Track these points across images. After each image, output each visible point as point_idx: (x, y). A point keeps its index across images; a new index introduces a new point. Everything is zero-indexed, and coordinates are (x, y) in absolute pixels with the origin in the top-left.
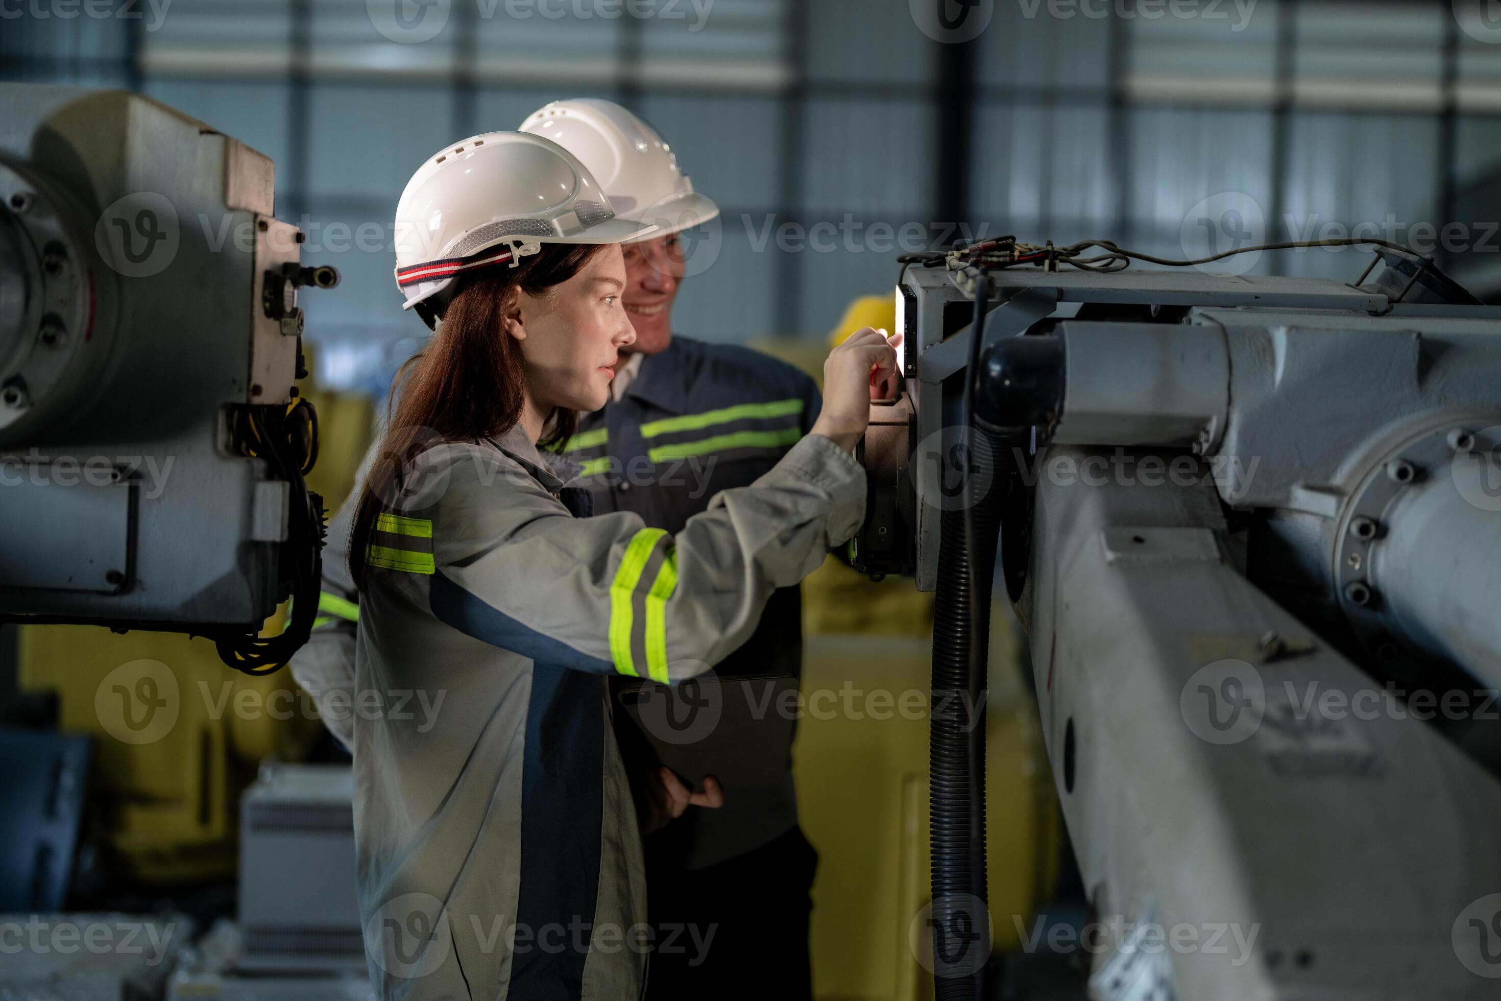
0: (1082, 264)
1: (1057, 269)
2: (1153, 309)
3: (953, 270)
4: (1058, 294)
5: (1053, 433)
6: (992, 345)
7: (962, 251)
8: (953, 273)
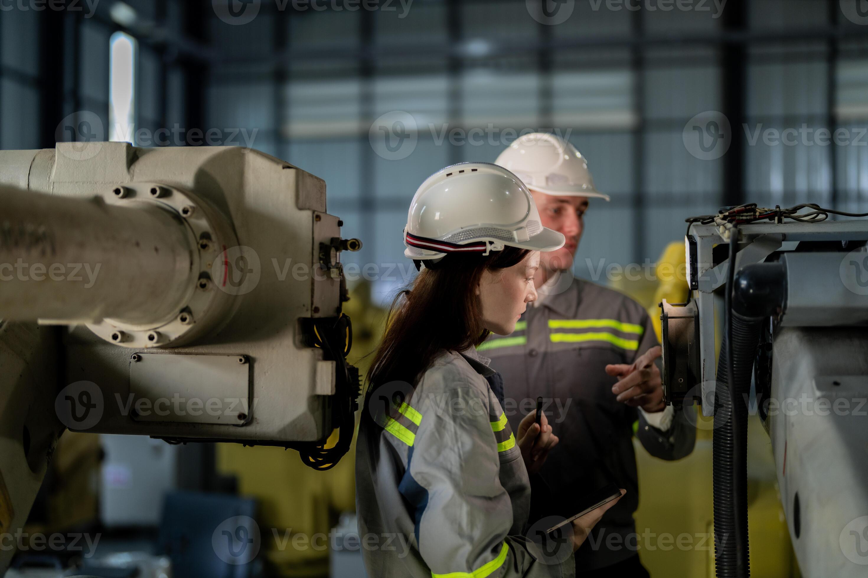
0: (798, 218)
1: (783, 222)
2: (843, 243)
3: (718, 225)
4: (783, 236)
5: (781, 320)
6: (741, 269)
7: (724, 214)
8: (718, 227)
